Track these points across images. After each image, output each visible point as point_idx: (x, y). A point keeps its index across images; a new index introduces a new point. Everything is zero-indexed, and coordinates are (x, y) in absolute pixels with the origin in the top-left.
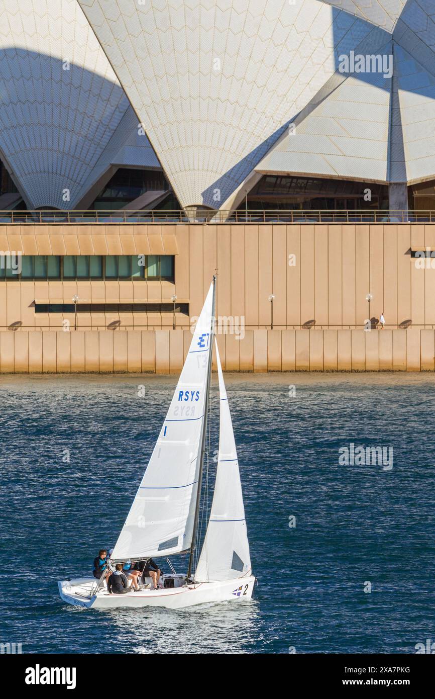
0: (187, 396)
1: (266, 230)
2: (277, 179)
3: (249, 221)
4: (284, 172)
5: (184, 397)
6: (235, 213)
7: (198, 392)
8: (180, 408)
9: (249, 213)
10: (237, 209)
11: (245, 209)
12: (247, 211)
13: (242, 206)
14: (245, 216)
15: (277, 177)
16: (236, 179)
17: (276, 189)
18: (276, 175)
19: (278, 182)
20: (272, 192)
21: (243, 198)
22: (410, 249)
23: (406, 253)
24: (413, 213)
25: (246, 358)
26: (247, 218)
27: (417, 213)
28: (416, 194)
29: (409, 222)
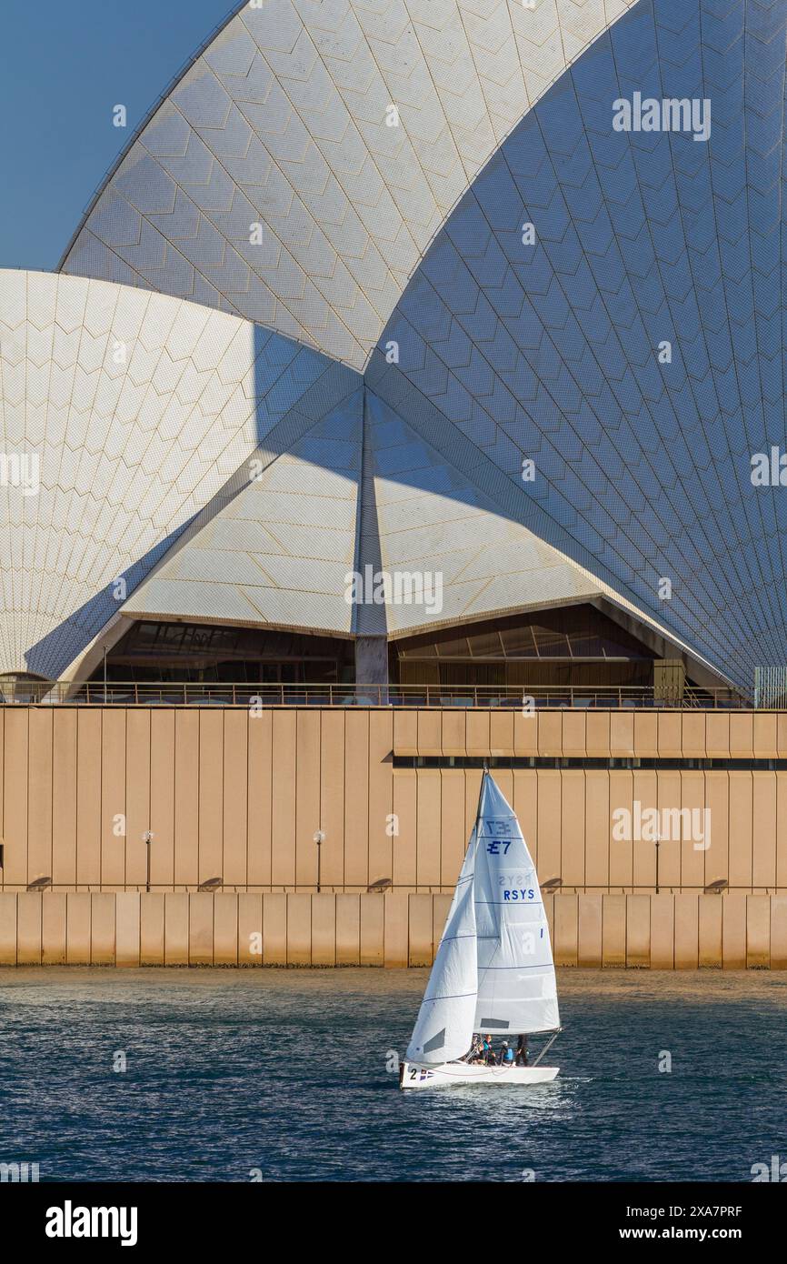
1: (139, 717)
2: (159, 629)
3: (109, 701)
4: (172, 615)
6: (84, 687)
9: (109, 687)
10: (88, 680)
11: (103, 680)
12: (105, 683)
13: (97, 675)
14: (102, 693)
15: (160, 624)
16: (87, 626)
17: (156, 645)
18: (158, 620)
19: (161, 633)
20: (149, 650)
21: (100, 660)
22: (393, 751)
23: (385, 761)
24: (398, 689)
25: (103, 941)
26: (106, 697)
27: (405, 689)
28: (403, 657)
29: (391, 706)
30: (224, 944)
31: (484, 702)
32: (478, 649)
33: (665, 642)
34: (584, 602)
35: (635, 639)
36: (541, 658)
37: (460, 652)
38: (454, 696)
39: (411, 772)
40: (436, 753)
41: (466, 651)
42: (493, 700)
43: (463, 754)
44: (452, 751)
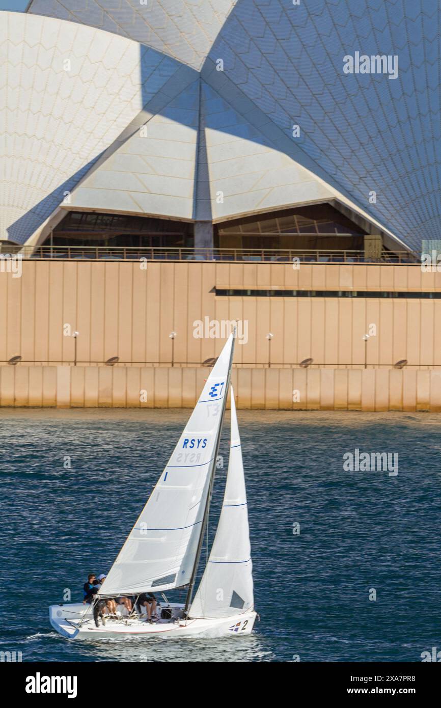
0: (193, 444)
1: (71, 266)
2: (82, 217)
3: (54, 257)
4: (90, 208)
5: (189, 444)
6: (40, 249)
7: (206, 440)
8: (184, 456)
9: (54, 249)
10: (42, 245)
11: (50, 245)
12: (52, 247)
13: (47, 242)
14: (49, 252)
15: (83, 213)
16: (42, 215)
17: (81, 225)
18: (82, 211)
19: (84, 218)
20: (77, 228)
21: (47, 235)
22: (215, 288)
23: (211, 292)
24: (218, 251)
25: (49, 394)
26: (52, 254)
27: (222, 251)
28: (222, 232)
29: (214, 260)
30: (118, 395)
31: (267, 259)
32: (264, 229)
33: (371, 225)
34: (325, 202)
35: (353, 223)
36: (300, 234)
37: (253, 230)
38: (251, 255)
39: (225, 298)
40: (240, 288)
41: (257, 230)
42: (273, 258)
43: (255, 288)
44: (249, 287)
